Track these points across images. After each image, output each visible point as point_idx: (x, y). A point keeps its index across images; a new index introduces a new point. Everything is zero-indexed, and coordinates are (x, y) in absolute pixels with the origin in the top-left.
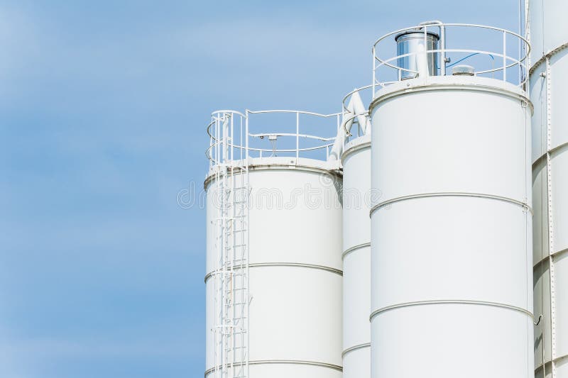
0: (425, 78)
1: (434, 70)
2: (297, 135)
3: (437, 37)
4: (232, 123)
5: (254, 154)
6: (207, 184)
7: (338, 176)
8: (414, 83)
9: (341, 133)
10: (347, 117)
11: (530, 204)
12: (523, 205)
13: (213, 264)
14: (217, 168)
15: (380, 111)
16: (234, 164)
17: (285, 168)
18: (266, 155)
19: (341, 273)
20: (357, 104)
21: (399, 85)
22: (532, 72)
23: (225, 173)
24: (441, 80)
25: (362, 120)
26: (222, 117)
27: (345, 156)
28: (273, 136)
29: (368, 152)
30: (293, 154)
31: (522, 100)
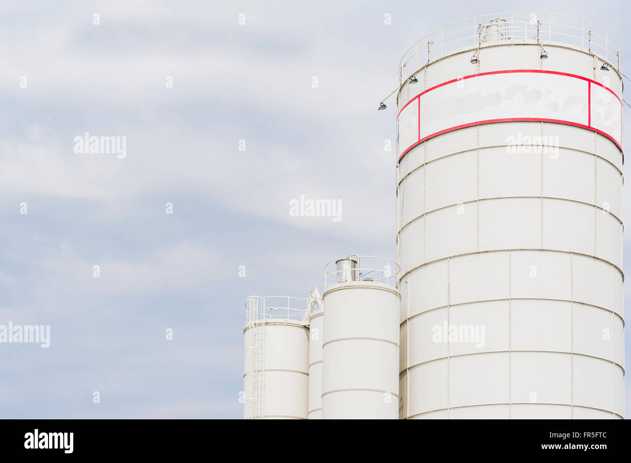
0: (350, 282)
1: (354, 279)
2: (288, 308)
3: (356, 262)
4: (257, 302)
5: (268, 317)
6: (245, 331)
7: (307, 328)
8: (345, 284)
9: (309, 308)
10: (312, 300)
11: (398, 344)
12: (395, 344)
13: (248, 369)
14: (250, 323)
15: (327, 297)
16: (258, 322)
17: (282, 324)
18: (273, 317)
19: (308, 375)
20: (317, 294)
21: (338, 285)
22: (401, 280)
23: (253, 325)
24: (356, 283)
25: (319, 301)
26: (252, 299)
27: (311, 319)
28: (277, 308)
29: (322, 317)
30: (286, 318)
31: (396, 294)
